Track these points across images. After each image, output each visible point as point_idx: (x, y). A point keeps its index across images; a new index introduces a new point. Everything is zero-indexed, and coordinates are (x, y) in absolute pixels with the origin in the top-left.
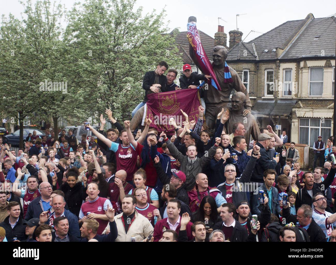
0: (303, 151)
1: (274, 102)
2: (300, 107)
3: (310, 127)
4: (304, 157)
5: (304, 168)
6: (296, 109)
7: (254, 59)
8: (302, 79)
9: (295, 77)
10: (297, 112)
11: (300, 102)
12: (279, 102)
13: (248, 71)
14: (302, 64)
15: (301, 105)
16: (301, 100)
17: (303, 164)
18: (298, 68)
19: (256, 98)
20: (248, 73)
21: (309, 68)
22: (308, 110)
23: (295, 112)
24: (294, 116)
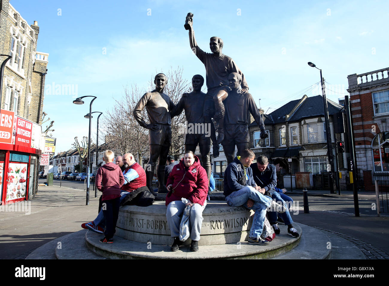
0: (309, 177)
1: (287, 149)
2: (304, 150)
3: (312, 163)
4: (309, 180)
5: (310, 188)
6: (302, 151)
7: (272, 123)
8: (303, 132)
9: (299, 132)
10: (302, 153)
11: (304, 147)
12: (290, 148)
13: (268, 130)
14: (303, 122)
15: (305, 149)
16: (304, 145)
17: (309, 186)
18: (300, 125)
19: (275, 147)
20: (269, 132)
21: (307, 124)
22: (309, 151)
23: (301, 154)
24: (300, 156)
